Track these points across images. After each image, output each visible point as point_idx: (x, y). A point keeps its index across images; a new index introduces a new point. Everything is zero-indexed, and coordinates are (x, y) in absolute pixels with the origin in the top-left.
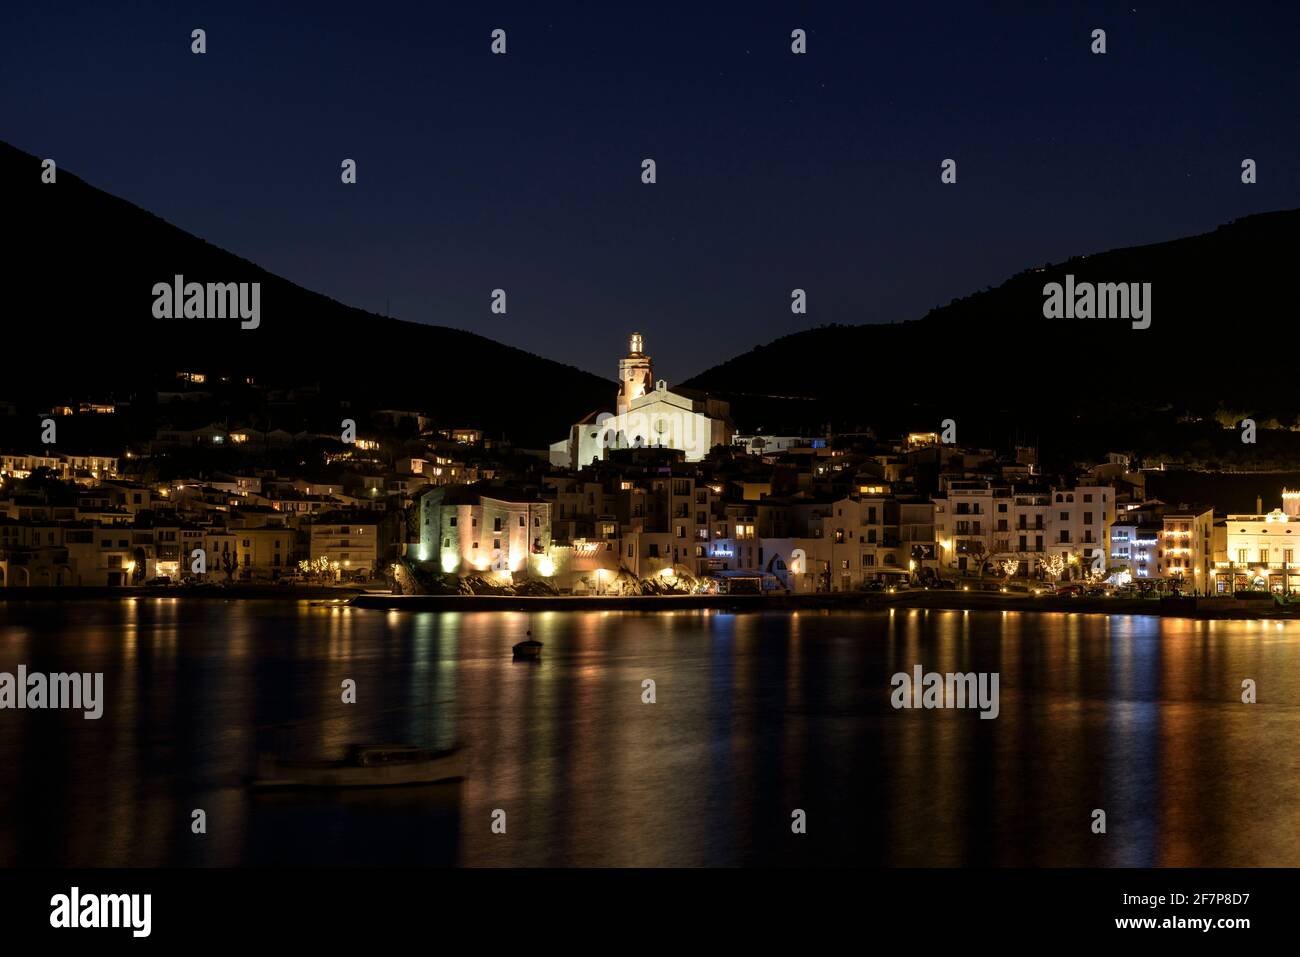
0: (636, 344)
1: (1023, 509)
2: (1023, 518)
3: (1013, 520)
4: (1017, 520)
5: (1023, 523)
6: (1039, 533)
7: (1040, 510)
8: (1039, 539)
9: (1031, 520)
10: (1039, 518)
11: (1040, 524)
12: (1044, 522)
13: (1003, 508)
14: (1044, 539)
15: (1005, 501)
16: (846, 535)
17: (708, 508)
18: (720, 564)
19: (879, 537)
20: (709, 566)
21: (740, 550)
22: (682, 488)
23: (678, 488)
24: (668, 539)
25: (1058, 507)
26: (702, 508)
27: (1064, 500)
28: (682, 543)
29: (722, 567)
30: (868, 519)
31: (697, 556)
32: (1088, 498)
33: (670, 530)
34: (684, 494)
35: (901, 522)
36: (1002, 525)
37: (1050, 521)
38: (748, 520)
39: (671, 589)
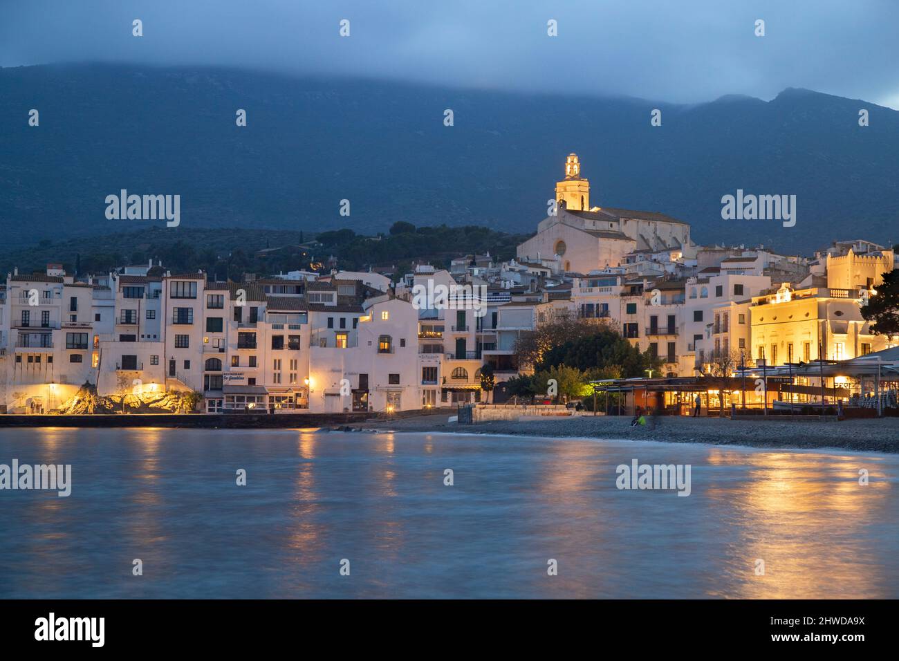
0: (572, 165)
1: (654, 310)
2: (654, 320)
3: (644, 324)
4: (648, 324)
5: (654, 329)
6: (671, 339)
7: (672, 309)
8: (671, 347)
9: (663, 323)
10: (671, 319)
11: (672, 329)
12: (677, 324)
13: (632, 309)
14: (677, 347)
15: (634, 300)
16: (396, 343)
17: (226, 314)
18: (243, 378)
19: (471, 347)
20: (225, 382)
21: (277, 364)
22: (187, 290)
23: (180, 289)
24: (156, 349)
25: (691, 305)
26: (215, 313)
27: (698, 296)
28: (180, 355)
29: (245, 382)
30: (455, 325)
31: (207, 370)
32: (719, 291)
33: (162, 339)
34: (190, 298)
35: (498, 328)
36: (632, 330)
37: (683, 324)
38: (291, 327)
39: (145, 406)
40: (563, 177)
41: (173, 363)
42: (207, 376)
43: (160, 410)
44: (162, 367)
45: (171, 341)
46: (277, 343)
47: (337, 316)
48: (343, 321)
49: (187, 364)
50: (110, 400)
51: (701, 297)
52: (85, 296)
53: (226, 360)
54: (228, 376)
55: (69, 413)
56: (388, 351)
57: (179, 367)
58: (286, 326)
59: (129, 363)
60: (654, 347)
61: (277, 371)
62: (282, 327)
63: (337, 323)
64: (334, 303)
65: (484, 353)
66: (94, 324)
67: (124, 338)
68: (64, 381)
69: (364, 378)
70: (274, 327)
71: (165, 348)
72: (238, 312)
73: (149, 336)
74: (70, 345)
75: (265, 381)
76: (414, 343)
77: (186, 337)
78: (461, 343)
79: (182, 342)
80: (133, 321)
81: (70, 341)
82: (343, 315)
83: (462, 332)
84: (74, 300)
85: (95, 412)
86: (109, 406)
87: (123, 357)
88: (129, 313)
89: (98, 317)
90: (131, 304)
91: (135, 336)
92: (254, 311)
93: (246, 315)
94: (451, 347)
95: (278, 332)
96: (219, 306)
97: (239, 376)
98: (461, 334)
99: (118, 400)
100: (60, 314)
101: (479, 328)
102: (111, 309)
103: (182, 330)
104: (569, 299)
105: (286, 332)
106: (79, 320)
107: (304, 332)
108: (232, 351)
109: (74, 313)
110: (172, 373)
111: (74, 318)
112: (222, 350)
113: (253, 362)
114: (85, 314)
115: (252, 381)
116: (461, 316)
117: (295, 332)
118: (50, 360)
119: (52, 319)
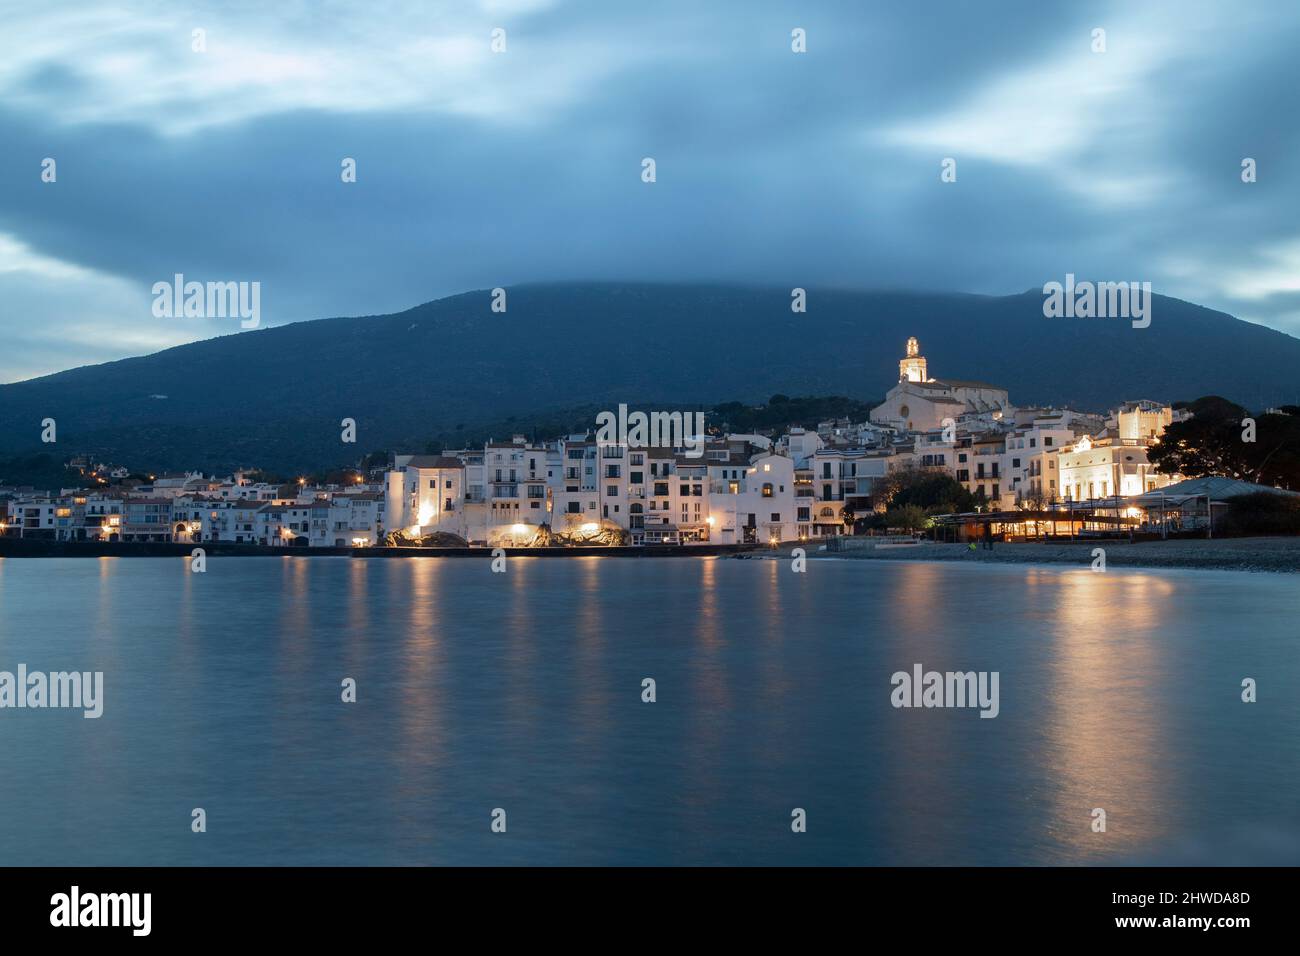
0: (912, 346)
1: (981, 459)
2: (981, 467)
3: (973, 470)
4: (976, 471)
5: (981, 474)
6: (995, 482)
7: (995, 458)
8: (995, 488)
9: (988, 469)
10: (995, 466)
11: (995, 474)
12: (1000, 470)
13: (963, 458)
14: (1000, 488)
15: (964, 451)
16: (776, 489)
17: (645, 469)
18: (659, 519)
19: (835, 491)
20: (645, 521)
21: (685, 507)
22: (615, 452)
23: (610, 452)
24: (593, 497)
25: (1011, 454)
26: (637, 469)
27: (1016, 446)
28: (612, 501)
29: (661, 522)
30: (823, 474)
31: (631, 512)
32: (1033, 443)
33: (598, 489)
34: (618, 458)
35: (856, 475)
36: (964, 475)
37: (1004, 469)
38: (694, 479)
39: (586, 541)
40: (904, 356)
41: (606, 508)
42: (632, 517)
43: (597, 543)
44: (599, 510)
45: (605, 491)
46: (684, 491)
47: (730, 469)
48: (734, 472)
49: (617, 509)
50: (560, 536)
51: (1019, 447)
52: (540, 458)
53: (646, 505)
54: (648, 517)
55: (531, 546)
56: (770, 496)
57: (611, 510)
58: (691, 478)
59: (574, 508)
60: (981, 488)
61: (685, 513)
62: (688, 479)
63: (730, 475)
64: (728, 459)
65: (846, 495)
66: (548, 479)
67: (570, 489)
68: (527, 522)
69: (752, 517)
70: (682, 479)
71: (601, 496)
72: (654, 468)
73: (588, 487)
74: (531, 495)
75: (675, 520)
76: (790, 489)
77: (616, 487)
78: (827, 489)
79: (613, 491)
80: (576, 476)
81: (531, 492)
82: (734, 468)
83: (828, 480)
84: (533, 461)
85: (550, 545)
86: (560, 541)
87: (570, 503)
88: (573, 470)
90: (574, 463)
91: (578, 487)
92: (666, 466)
93: (660, 469)
94: (820, 492)
95: (685, 483)
96: (640, 463)
97: (656, 517)
98: (828, 481)
99: (566, 536)
100: (523, 472)
101: (842, 476)
102: (559, 468)
103: (612, 482)
104: (913, 452)
105: (691, 483)
106: (537, 476)
107: (704, 483)
108: (651, 498)
109: (533, 471)
110: (606, 514)
111: (533, 473)
112: (642, 497)
113: (666, 506)
114: (541, 472)
115: (666, 521)
116: (827, 467)
117: (698, 482)
118: (517, 506)
119: (517, 475)
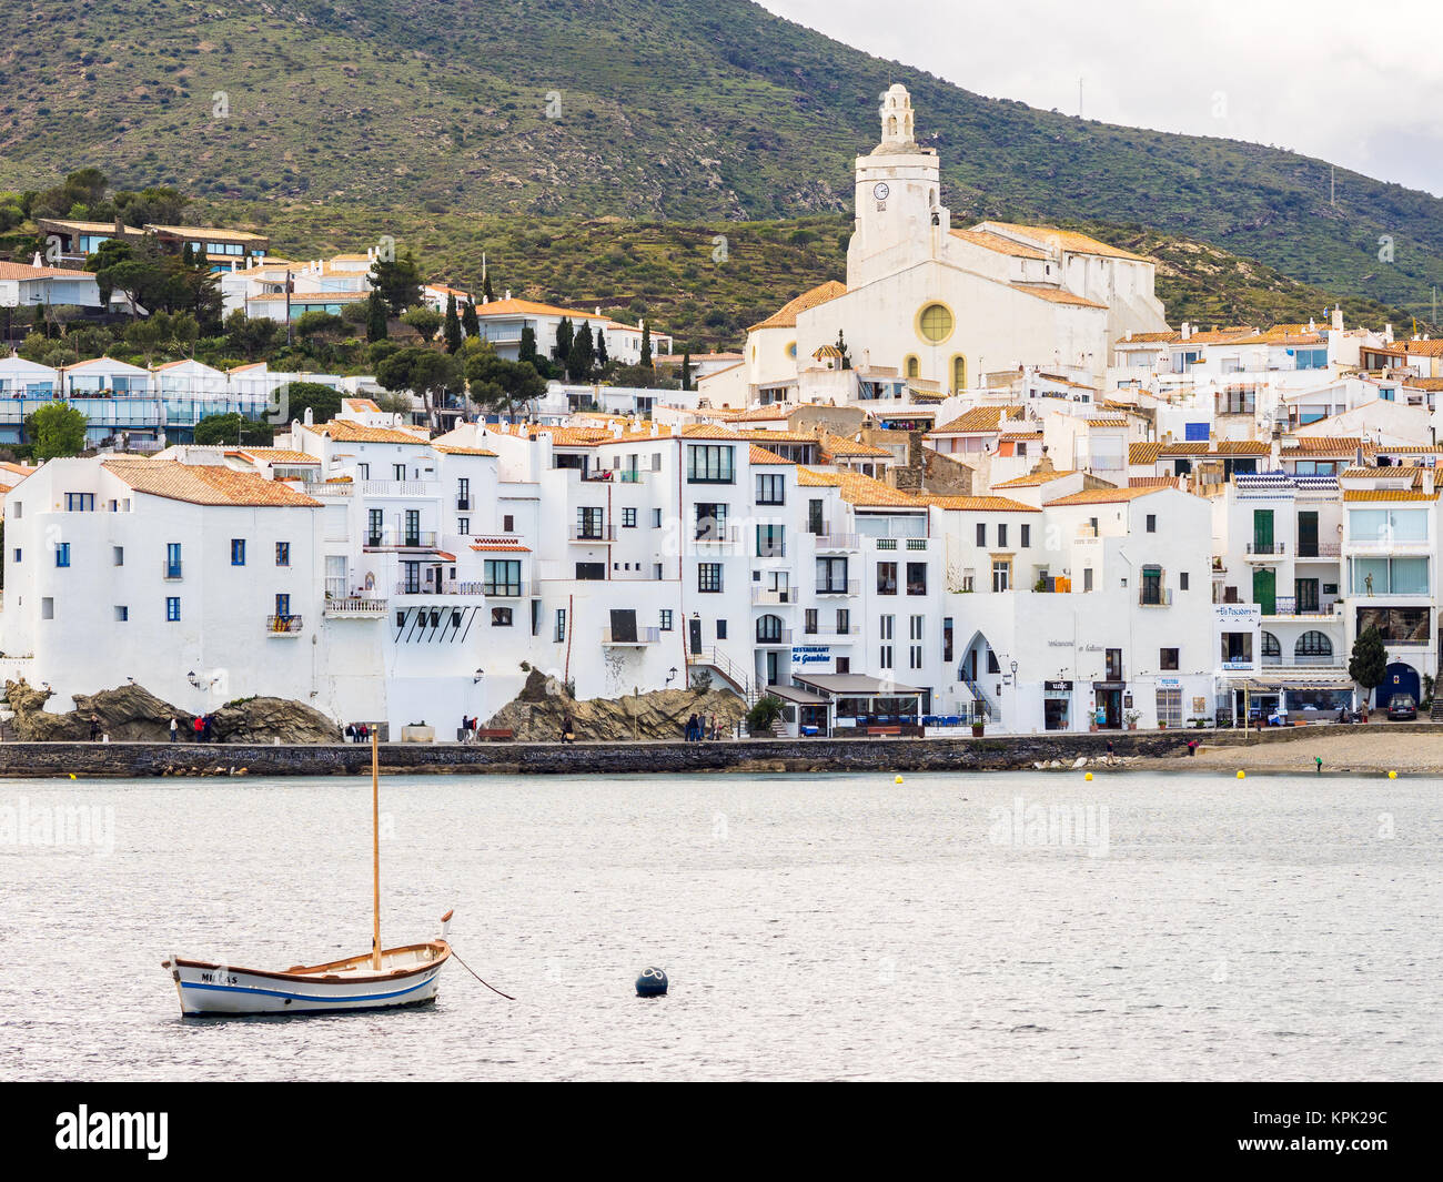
16: (1170, 582)
17: (793, 516)
18: (827, 659)
19: (1285, 588)
20: (792, 667)
21: (887, 625)
22: (713, 466)
23: (701, 465)
24: (667, 596)
26: (770, 516)
28: (709, 609)
29: (830, 668)
30: (1252, 541)
31: (759, 640)
33: (674, 572)
34: (719, 481)
38: (910, 546)
41: (695, 626)
42: (759, 655)
44: (679, 634)
45: (692, 579)
46: (886, 579)
47: (992, 521)
48: (1002, 528)
49: (722, 629)
52: (483, 477)
53: (794, 623)
54: (801, 654)
57: (708, 634)
58: (901, 543)
59: (623, 626)
62: (894, 546)
63: (992, 535)
67: (590, 571)
69: (1113, 656)
70: (881, 545)
71: (682, 593)
72: (816, 514)
73: (627, 566)
74: (490, 588)
75: (865, 664)
76: (1203, 582)
77: (719, 568)
78: (1264, 580)
79: (711, 580)
80: (596, 533)
81: (490, 578)
82: (1002, 518)
83: (1266, 556)
84: (464, 482)
87: (614, 613)
88: (586, 514)
89: (509, 523)
90: (594, 495)
91: (603, 565)
94: (1246, 587)
95: (887, 556)
96: (777, 500)
97: (820, 654)
98: (1265, 561)
100: (440, 518)
103: (708, 552)
105: (901, 557)
107: (933, 557)
108: (805, 599)
109: (464, 514)
110: (697, 647)
111: (465, 525)
112: (785, 597)
113: (843, 623)
115: (843, 665)
116: (1264, 521)
117: (917, 556)
118: (456, 619)
119: (425, 527)
